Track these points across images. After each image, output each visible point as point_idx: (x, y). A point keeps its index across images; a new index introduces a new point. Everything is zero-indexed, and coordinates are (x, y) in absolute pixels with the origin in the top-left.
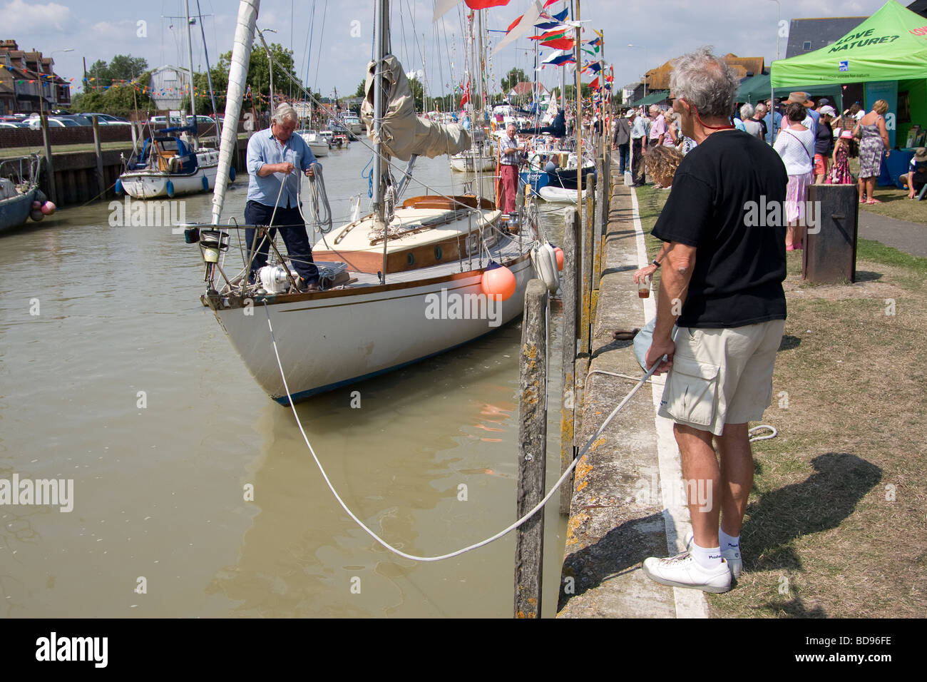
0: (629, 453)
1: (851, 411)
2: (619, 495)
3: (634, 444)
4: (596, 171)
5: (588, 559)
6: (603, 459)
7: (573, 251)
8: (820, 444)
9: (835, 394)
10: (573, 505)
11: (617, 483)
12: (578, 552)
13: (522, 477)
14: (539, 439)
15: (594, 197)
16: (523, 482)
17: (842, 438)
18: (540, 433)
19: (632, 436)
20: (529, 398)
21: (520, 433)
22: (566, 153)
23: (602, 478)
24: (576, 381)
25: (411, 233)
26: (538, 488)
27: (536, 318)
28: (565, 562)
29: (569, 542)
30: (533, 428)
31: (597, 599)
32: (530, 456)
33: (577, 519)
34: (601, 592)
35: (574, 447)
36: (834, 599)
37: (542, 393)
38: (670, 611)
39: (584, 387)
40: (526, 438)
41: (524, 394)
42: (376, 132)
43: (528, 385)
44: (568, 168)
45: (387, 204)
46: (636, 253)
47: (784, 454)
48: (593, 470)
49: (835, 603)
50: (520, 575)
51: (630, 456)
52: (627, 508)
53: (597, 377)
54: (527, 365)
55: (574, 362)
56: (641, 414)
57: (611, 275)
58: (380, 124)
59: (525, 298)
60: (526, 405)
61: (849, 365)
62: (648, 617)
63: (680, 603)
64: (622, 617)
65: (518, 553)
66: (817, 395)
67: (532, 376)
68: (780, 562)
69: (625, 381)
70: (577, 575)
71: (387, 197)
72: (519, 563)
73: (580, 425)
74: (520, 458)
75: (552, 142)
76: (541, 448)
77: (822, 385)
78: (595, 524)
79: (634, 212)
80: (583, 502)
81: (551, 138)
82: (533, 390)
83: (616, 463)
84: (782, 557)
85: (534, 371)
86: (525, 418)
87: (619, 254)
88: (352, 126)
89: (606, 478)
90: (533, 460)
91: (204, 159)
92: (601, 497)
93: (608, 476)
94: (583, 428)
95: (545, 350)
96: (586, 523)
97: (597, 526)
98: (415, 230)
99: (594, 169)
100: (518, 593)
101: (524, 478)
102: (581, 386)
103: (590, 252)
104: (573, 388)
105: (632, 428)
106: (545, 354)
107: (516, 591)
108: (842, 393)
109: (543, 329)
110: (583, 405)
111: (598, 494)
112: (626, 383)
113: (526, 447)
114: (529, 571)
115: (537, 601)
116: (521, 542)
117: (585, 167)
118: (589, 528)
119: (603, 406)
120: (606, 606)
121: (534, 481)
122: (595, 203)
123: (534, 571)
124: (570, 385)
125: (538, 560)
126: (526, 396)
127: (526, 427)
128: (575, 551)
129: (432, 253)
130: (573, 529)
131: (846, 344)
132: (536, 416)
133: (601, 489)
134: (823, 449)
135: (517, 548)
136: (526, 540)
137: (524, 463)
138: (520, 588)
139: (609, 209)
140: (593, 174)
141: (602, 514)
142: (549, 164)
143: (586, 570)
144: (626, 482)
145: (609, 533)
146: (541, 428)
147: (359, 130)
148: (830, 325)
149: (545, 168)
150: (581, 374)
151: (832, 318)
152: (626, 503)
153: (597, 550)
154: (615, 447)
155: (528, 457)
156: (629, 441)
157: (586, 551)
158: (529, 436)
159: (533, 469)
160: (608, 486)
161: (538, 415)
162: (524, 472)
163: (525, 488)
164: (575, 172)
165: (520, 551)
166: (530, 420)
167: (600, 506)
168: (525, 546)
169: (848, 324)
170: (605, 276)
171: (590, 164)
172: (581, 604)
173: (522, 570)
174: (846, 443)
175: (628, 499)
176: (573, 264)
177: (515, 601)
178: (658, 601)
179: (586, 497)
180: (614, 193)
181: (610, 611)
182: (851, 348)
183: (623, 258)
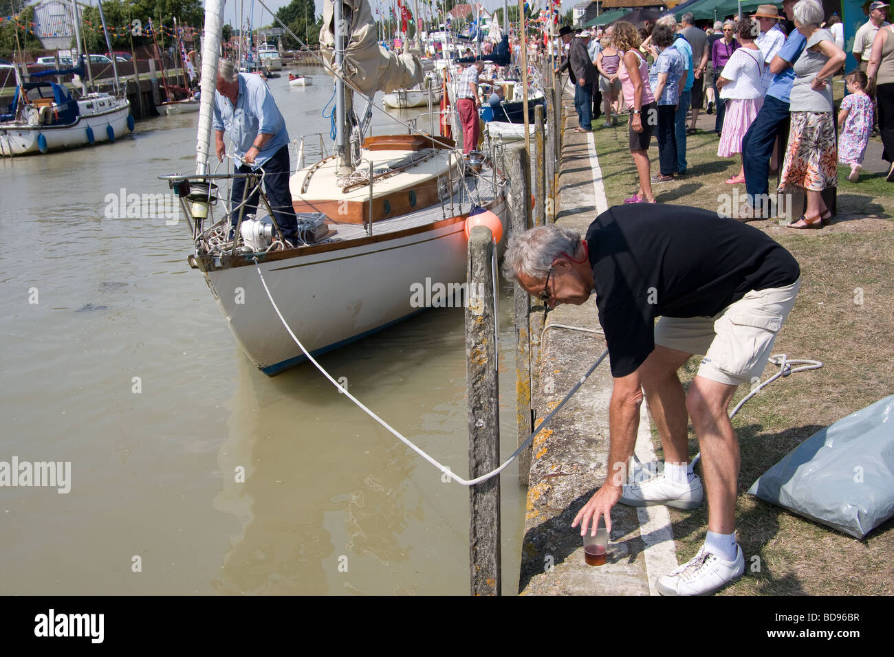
0: (592, 414)
1: (835, 358)
2: (582, 461)
3: (597, 404)
4: (546, 102)
5: (551, 533)
6: (564, 422)
7: (522, 193)
8: (801, 395)
9: (817, 339)
10: (532, 475)
11: (580, 448)
12: (539, 526)
13: (473, 446)
14: (490, 403)
15: (544, 130)
16: (474, 451)
17: (825, 388)
18: (491, 396)
19: (594, 396)
20: (478, 358)
21: (470, 397)
22: (512, 83)
23: (563, 443)
24: (531, 338)
25: (381, 178)
26: (492, 457)
27: (482, 269)
28: (526, 536)
29: (528, 516)
30: (483, 391)
31: (562, 576)
32: (481, 423)
33: (537, 490)
34: (566, 569)
35: (532, 411)
36: (822, 564)
37: (491, 351)
38: (643, 586)
39: (540, 343)
40: (476, 402)
41: (472, 353)
42: (338, 65)
43: (476, 343)
44: (514, 100)
45: (353, 146)
46: (594, 193)
47: (762, 408)
48: (552, 435)
49: (823, 568)
50: (476, 555)
51: (593, 417)
52: (592, 475)
53: (555, 332)
54: (473, 322)
55: (528, 316)
56: (603, 371)
57: (566, 218)
58: (342, 56)
59: (469, 247)
60: (474, 366)
61: (832, 307)
62: (619, 593)
63: (654, 576)
64: (590, 595)
65: (472, 530)
66: (797, 341)
67: (480, 333)
68: (761, 527)
69: (585, 334)
70: (539, 551)
71: (352, 138)
72: (474, 541)
73: (537, 386)
74: (470, 425)
75: (495, 71)
76: (493, 413)
77: (802, 330)
78: (557, 495)
79: (589, 146)
80: (542, 471)
81: (494, 67)
82: (482, 349)
83: (578, 426)
84: (763, 520)
85: (481, 327)
86: (474, 381)
87: (575, 194)
88: (272, 61)
89: (568, 443)
90: (485, 426)
91: (90, 106)
92: (563, 464)
93: (570, 441)
94: (540, 389)
95: (493, 305)
96: (547, 493)
97: (559, 496)
98: (385, 174)
99: (544, 101)
100: (474, 574)
101: (475, 447)
102: (537, 342)
103: (541, 192)
104: (528, 345)
105: (594, 387)
106: (493, 308)
107: (472, 571)
108: (824, 339)
109: (489, 281)
110: (539, 364)
111: (560, 461)
112: (587, 337)
113: (476, 412)
114: (486, 549)
115: (496, 581)
116: (475, 518)
117: (533, 98)
118: (551, 499)
119: (562, 364)
120: (572, 584)
121: (487, 449)
122: (545, 139)
123: (492, 549)
124: (524, 342)
125: (495, 536)
126: (474, 356)
127: (476, 391)
128: (536, 525)
129: (406, 199)
130: (533, 501)
131: (827, 284)
132: (486, 377)
133: (562, 455)
134: (805, 401)
135: (471, 524)
136: (481, 516)
137: (475, 430)
138: (476, 569)
139: (561, 144)
140: (542, 106)
141: (565, 483)
142: (493, 97)
143: (549, 545)
144: (589, 446)
145: (572, 503)
146: (492, 391)
147: (280, 65)
148: (810, 263)
149: (489, 100)
150: (536, 329)
151: (812, 256)
152: (591, 469)
153: (560, 523)
154: (576, 409)
155: (479, 423)
156: (592, 401)
157: (548, 524)
158: (479, 401)
159: (485, 437)
160: (570, 451)
161: (488, 377)
162: (475, 440)
163: (478, 458)
164: (521, 104)
165: (475, 527)
166: (479, 382)
167: (562, 474)
168: (480, 522)
169: (829, 261)
170: (560, 219)
171: (539, 95)
172: (545, 582)
173: (478, 548)
174: (830, 393)
175: (593, 465)
176: (522, 207)
177: (471, 583)
178: (630, 575)
179: (546, 465)
180: (566, 126)
181: (577, 589)
182: (834, 288)
183: (579, 198)
